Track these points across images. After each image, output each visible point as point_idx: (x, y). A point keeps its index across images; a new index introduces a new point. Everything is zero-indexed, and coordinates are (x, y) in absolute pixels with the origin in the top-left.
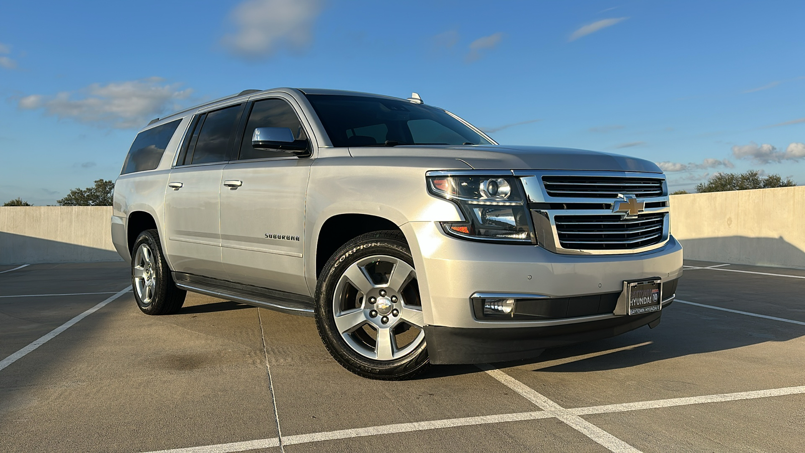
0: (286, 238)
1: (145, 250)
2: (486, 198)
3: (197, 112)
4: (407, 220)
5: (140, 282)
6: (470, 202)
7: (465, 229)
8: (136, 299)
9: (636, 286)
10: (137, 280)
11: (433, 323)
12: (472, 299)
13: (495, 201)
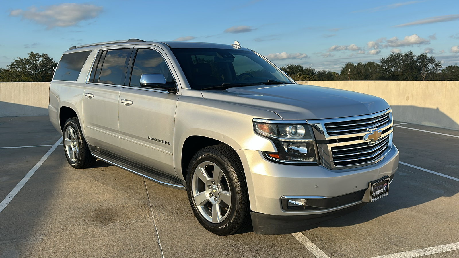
0: (162, 142)
1: (71, 130)
2: (290, 137)
3: (101, 48)
4: (241, 148)
5: (69, 149)
6: (280, 140)
7: (277, 156)
8: (67, 159)
9: (376, 185)
10: (67, 148)
11: (257, 211)
12: (281, 199)
13: (295, 139)
